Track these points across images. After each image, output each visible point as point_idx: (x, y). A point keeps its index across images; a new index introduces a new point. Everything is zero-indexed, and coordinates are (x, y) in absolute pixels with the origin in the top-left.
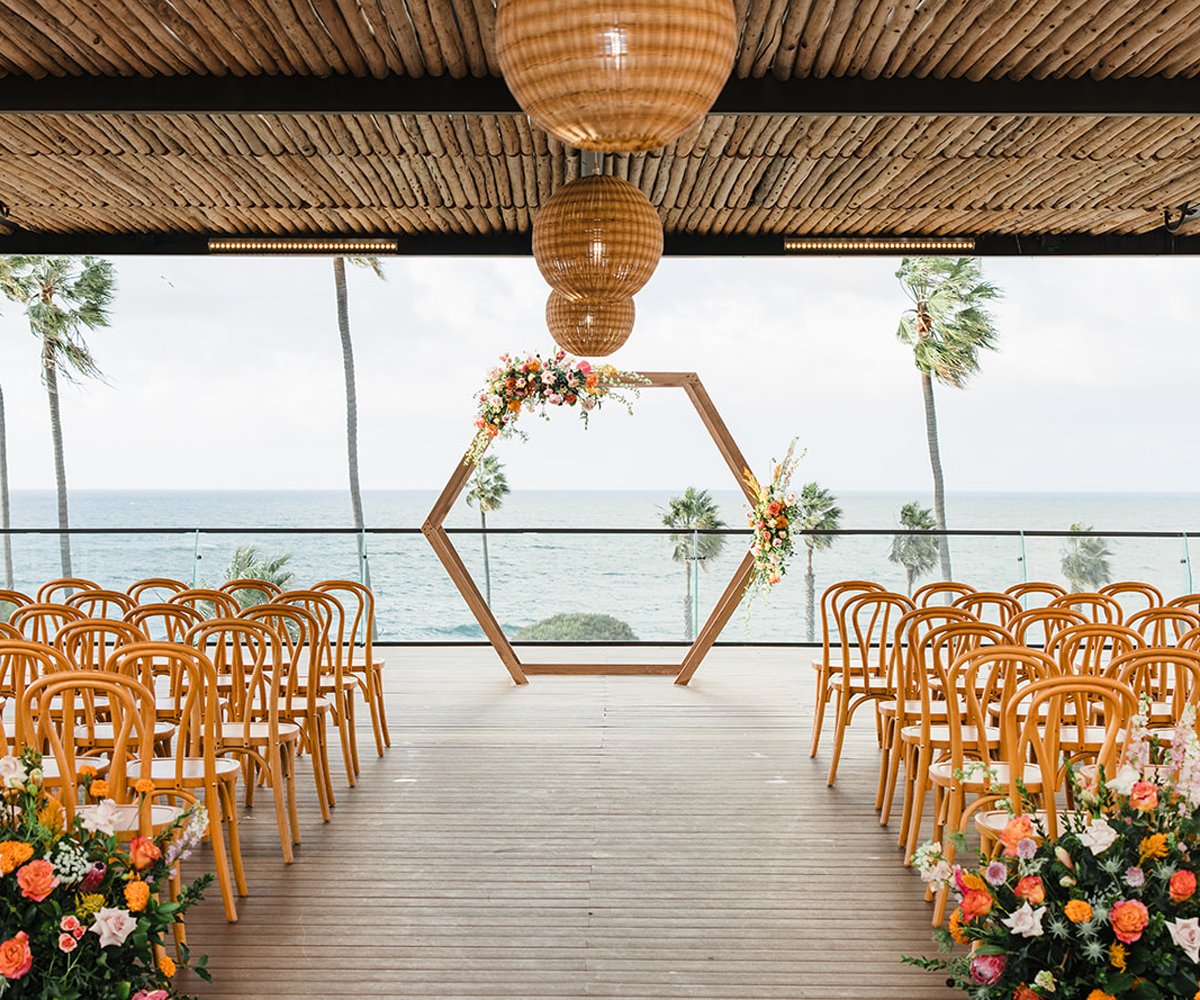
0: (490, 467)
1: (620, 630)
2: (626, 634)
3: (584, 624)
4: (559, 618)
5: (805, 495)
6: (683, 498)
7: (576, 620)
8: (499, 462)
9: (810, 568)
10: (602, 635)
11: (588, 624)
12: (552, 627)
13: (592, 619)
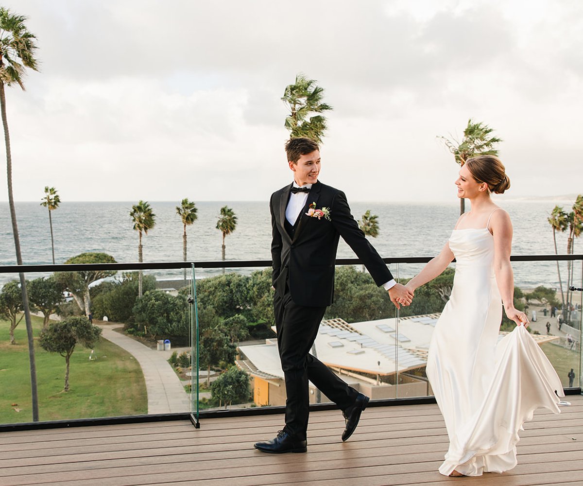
0: (53, 192)
1: (110, 259)
2: (112, 261)
3: (95, 257)
4: (84, 255)
5: (183, 203)
6: (138, 205)
7: (91, 255)
8: (55, 190)
9: (185, 233)
10: (103, 261)
11: (97, 257)
12: (81, 259)
13: (98, 255)
